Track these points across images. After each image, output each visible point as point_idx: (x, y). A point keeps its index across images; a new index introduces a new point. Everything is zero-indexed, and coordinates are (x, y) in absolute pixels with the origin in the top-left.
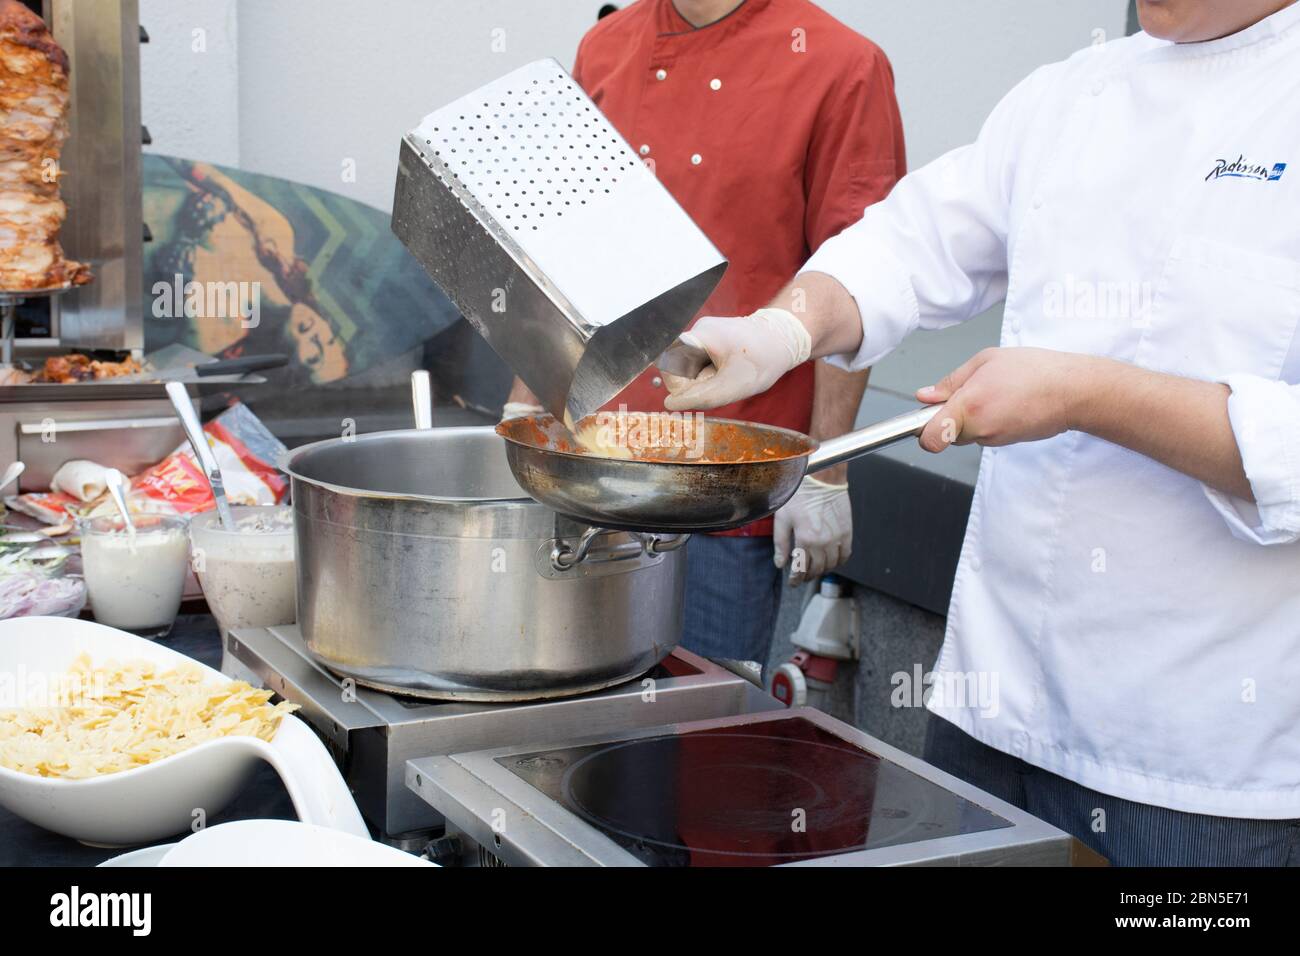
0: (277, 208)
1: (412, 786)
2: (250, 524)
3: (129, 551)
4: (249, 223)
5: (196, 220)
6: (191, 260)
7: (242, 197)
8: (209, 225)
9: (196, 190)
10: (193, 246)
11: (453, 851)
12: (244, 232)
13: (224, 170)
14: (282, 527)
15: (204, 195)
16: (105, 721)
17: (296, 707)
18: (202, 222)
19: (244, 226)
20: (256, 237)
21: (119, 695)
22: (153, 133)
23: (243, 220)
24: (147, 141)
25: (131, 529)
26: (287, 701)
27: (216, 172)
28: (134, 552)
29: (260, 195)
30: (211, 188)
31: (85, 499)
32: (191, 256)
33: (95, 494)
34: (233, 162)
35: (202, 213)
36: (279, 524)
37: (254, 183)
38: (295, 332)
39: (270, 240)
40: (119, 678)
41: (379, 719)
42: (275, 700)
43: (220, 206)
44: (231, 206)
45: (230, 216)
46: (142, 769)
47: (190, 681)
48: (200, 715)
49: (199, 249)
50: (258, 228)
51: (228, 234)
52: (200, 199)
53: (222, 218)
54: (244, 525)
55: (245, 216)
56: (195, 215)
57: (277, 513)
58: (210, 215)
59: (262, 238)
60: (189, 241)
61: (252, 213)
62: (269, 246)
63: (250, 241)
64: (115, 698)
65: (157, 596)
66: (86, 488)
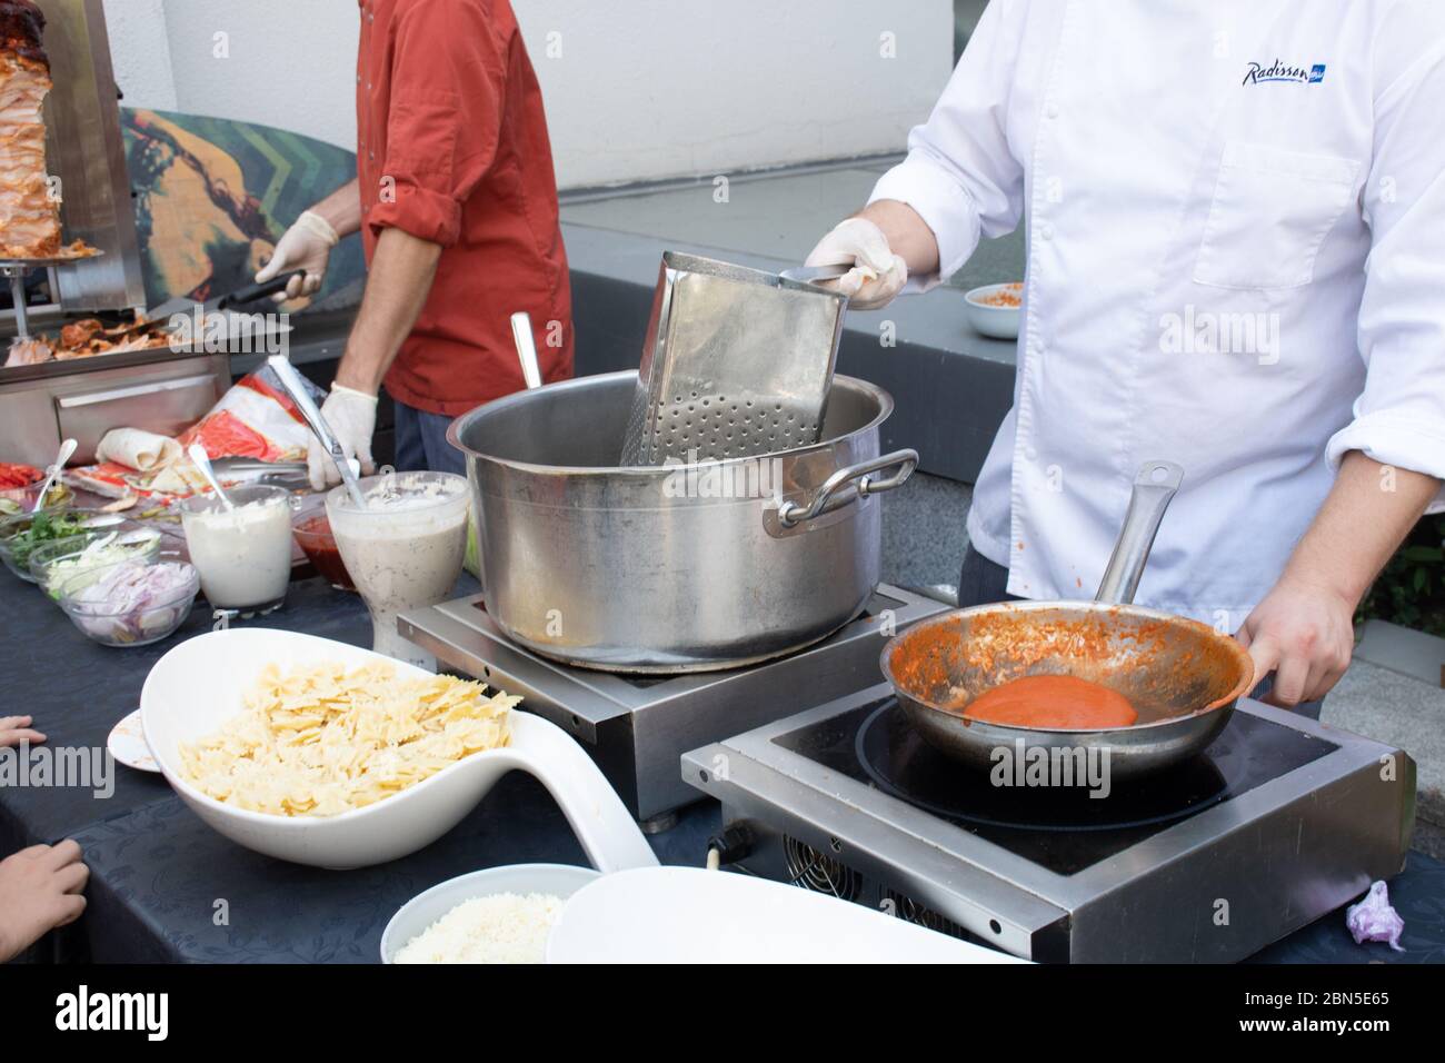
0: (222, 148)
1: (696, 782)
2: (378, 495)
3: (238, 531)
4: (197, 165)
5: (146, 168)
6: (147, 206)
7: (187, 140)
8: (160, 170)
9: (141, 137)
10: (147, 193)
11: (741, 841)
12: (194, 175)
13: (166, 115)
14: (410, 494)
15: (149, 142)
16: (316, 735)
17: (517, 699)
18: (152, 169)
19: (194, 168)
20: (206, 177)
21: (318, 703)
22: (123, 90)
23: (191, 163)
24: (120, 96)
25: (228, 504)
26: (503, 693)
27: (157, 117)
28: (243, 530)
29: (204, 136)
30: (154, 134)
31: (139, 467)
32: (146, 201)
33: (149, 462)
34: (171, 107)
35: (151, 160)
36: (406, 491)
37: (195, 124)
38: (257, 266)
39: (219, 180)
40: (311, 683)
41: (622, 707)
42: (490, 693)
43: (167, 151)
44: (178, 150)
45: (178, 160)
46: (398, 797)
47: (384, 679)
48: (413, 717)
49: (153, 196)
50: (206, 169)
51: (178, 176)
52: (147, 146)
53: (171, 162)
54: (372, 496)
55: (192, 158)
56: (144, 162)
57: (404, 479)
58: (158, 161)
59: (212, 179)
60: (142, 188)
61: (199, 155)
62: (219, 186)
63: (201, 183)
64: (315, 707)
65: (270, 570)
66: (140, 457)
